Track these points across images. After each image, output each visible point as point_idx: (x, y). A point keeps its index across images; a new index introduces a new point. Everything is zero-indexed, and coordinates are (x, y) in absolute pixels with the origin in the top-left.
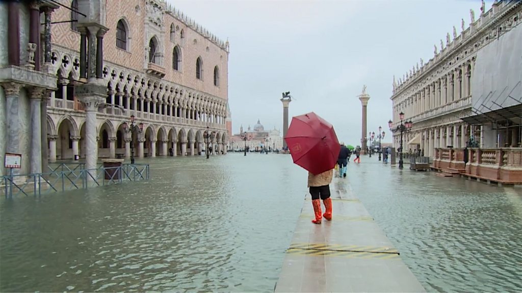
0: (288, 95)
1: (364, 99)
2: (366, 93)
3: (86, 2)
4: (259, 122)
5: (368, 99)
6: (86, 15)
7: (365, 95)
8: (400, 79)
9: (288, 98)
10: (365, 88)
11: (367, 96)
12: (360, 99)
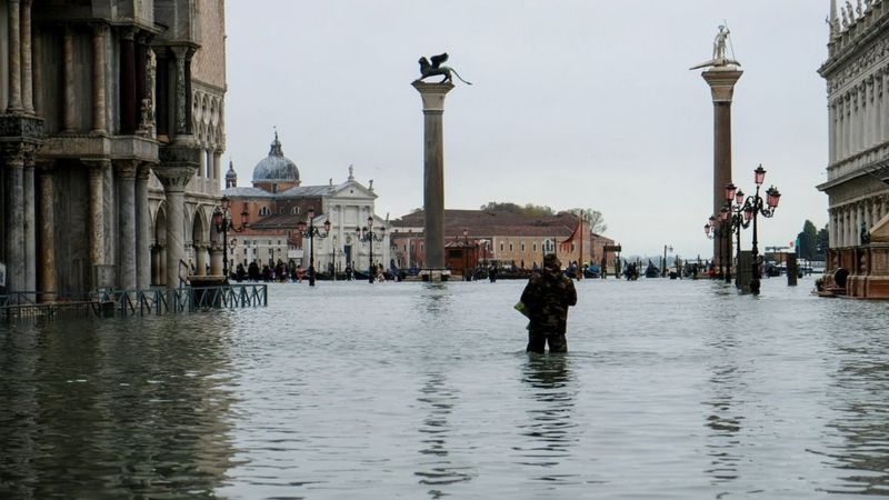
0: (442, 65)
1: (722, 78)
2: (728, 56)
3: (167, 3)
4: (276, 149)
5: (735, 76)
6: (168, 24)
7: (725, 63)
8: (849, 6)
9: (439, 78)
10: (723, 37)
11: (730, 67)
12: (706, 76)
